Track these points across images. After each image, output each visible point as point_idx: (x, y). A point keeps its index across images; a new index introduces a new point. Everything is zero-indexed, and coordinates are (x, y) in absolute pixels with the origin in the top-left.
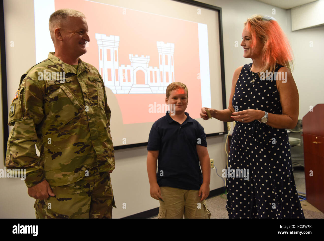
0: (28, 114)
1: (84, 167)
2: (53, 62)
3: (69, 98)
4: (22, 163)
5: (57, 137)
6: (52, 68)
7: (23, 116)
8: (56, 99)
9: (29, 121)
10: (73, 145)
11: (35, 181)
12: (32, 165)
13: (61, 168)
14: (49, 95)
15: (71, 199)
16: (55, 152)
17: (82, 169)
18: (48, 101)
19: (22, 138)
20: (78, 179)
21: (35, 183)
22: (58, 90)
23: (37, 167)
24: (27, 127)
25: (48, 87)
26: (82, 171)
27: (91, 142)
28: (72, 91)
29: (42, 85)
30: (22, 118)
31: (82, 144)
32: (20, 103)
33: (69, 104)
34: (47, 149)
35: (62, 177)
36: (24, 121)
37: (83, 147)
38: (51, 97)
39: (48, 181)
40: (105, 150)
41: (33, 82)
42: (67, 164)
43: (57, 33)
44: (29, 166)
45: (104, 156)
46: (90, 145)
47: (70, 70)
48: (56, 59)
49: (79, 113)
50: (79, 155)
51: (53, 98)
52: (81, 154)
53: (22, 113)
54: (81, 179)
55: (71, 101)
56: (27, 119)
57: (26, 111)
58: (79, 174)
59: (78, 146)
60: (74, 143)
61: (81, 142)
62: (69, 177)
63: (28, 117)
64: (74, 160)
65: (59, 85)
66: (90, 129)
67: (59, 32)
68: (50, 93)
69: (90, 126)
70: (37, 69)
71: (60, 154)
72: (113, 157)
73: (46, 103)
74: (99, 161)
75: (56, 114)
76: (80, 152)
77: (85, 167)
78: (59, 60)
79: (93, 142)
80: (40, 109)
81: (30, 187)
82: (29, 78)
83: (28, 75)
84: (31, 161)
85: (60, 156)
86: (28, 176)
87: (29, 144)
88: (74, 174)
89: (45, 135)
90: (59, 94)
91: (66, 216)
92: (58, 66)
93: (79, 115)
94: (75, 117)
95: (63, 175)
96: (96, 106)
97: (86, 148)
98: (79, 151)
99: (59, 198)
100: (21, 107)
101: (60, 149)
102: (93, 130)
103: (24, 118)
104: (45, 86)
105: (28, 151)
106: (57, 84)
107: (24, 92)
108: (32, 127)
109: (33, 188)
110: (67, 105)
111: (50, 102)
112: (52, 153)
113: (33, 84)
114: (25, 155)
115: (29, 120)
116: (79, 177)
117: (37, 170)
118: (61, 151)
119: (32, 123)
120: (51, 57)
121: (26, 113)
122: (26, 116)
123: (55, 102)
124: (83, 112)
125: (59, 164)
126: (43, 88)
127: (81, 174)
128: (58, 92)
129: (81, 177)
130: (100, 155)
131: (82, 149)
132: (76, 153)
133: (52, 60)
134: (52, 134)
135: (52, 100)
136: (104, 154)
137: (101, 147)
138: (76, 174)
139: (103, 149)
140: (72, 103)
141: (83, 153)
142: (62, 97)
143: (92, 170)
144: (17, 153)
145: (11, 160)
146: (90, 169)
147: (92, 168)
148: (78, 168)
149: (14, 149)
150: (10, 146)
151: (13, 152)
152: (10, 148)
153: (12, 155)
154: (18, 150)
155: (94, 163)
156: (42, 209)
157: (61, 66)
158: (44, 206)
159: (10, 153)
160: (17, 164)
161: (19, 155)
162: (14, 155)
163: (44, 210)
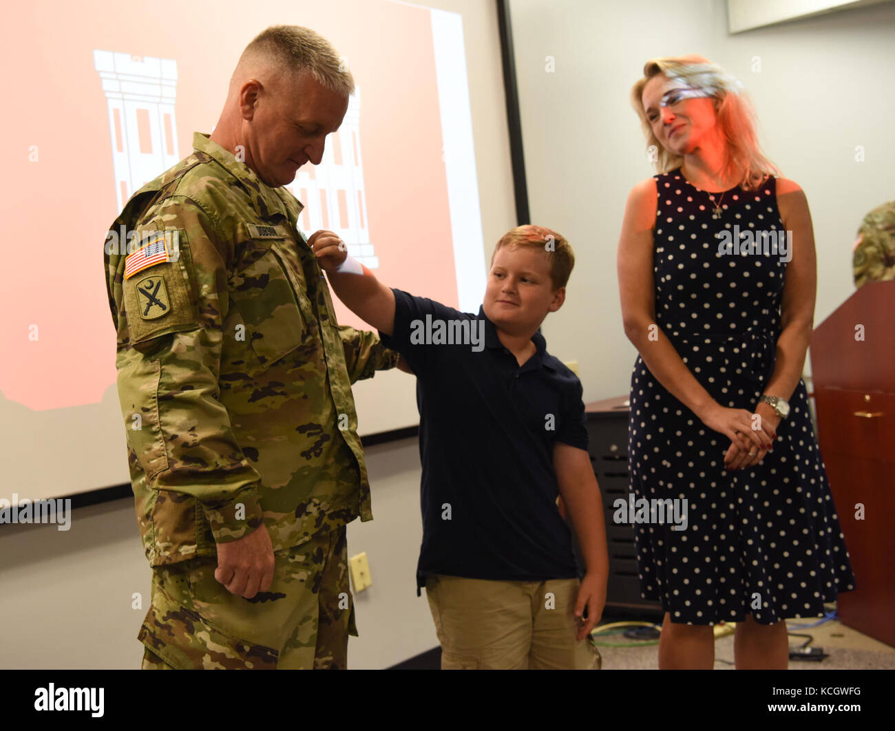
1: (312, 504)
3: (292, 285)
6: (236, 187)
9: (212, 336)
10: (297, 430)
15: (284, 596)
17: (308, 511)
20: (299, 540)
22: (267, 257)
26: (308, 514)
28: (293, 265)
29: (229, 233)
30: (196, 322)
31: (317, 431)
32: (186, 275)
37: (318, 439)
42: (278, 486)
44: (237, 465)
47: (278, 205)
49: (308, 333)
50: (308, 462)
51: (258, 279)
52: (315, 461)
54: (307, 539)
56: (207, 329)
57: (205, 304)
59: (309, 435)
61: (315, 423)
62: (280, 530)
63: (209, 323)
64: (295, 479)
65: (268, 242)
66: (332, 388)
69: (331, 379)
75: (255, 329)
76: (312, 454)
77: (315, 505)
78: (247, 170)
82: (191, 203)
88: (295, 521)
90: (272, 269)
91: (272, 650)
92: (248, 185)
93: (308, 340)
94: (301, 344)
97: (326, 445)
98: (312, 449)
101: (253, 439)
103: (200, 325)
106: (263, 237)
110: (285, 305)
114: (221, 434)
116: (301, 535)
121: (207, 308)
123: (261, 290)
124: (317, 332)
126: (232, 242)
127: (305, 525)
128: (269, 263)
129: (306, 534)
131: (318, 445)
132: (303, 454)
134: (232, 389)
135: (253, 282)
141: (317, 459)
142: (277, 278)
143: (331, 517)
144: (193, 429)
145: (171, 455)
146: (327, 513)
147: (331, 511)
148: (304, 502)
149: (177, 420)
150: (161, 413)
151: (181, 429)
152: (163, 418)
153: (174, 437)
154: (194, 422)
155: (336, 496)
156: (186, 635)
157: (258, 190)
158: (195, 624)
159: (164, 432)
160: (199, 465)
161: (202, 434)
162: (186, 436)
163: (195, 639)
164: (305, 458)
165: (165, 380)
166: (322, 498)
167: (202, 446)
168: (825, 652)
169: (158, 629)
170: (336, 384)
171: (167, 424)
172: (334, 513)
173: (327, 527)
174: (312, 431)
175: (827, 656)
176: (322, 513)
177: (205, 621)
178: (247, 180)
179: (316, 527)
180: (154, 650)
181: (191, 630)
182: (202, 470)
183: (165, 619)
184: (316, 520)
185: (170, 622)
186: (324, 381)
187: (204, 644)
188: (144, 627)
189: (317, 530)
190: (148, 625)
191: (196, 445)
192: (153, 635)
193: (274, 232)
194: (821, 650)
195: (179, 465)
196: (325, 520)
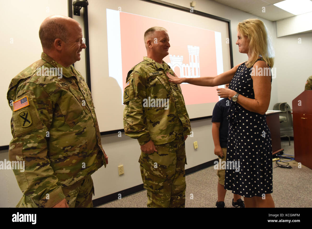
0: (138, 96)
1: (174, 132)
2: (149, 62)
3: (163, 84)
4: (137, 128)
5: (156, 111)
6: (149, 65)
7: (135, 97)
8: (155, 85)
9: (138, 101)
10: (167, 116)
11: (146, 140)
12: (143, 130)
13: (160, 132)
14: (150, 83)
15: (168, 155)
16: (154, 122)
17: (173, 134)
18: (148, 87)
19: (135, 112)
20: (171, 140)
21: (146, 142)
22: (155, 79)
23: (146, 131)
24: (138, 104)
25: (149, 77)
27: (177, 115)
28: (164, 80)
29: (145, 76)
30: (134, 98)
31: (173, 116)
32: (132, 88)
33: (163, 88)
34: (149, 120)
35: (162, 138)
36: (136, 100)
37: (173, 117)
38: (151, 84)
39: (153, 141)
40: (186, 120)
41: (139, 74)
42: (164, 129)
43: (148, 43)
44: (142, 130)
45: (186, 124)
46: (177, 116)
47: (160, 66)
48: (150, 60)
49: (169, 94)
50: (171, 123)
51: (153, 85)
52: (173, 123)
53: (134, 95)
54: (173, 140)
55: (164, 86)
56: (137, 99)
57: (136, 94)
58: (172, 136)
59: (170, 117)
60: (168, 115)
61: (172, 114)
62: (166, 138)
63: (138, 98)
64: (168, 127)
65: (155, 76)
66: (177, 106)
67: (150, 43)
68: (151, 81)
69: (176, 104)
70: (141, 66)
71: (158, 122)
72: (190, 126)
73: (147, 89)
74: (184, 128)
75: (155, 96)
76: (172, 121)
78: (153, 60)
79: (178, 115)
80: (144, 92)
81: (143, 145)
82: (136, 72)
83: (135, 70)
84: (142, 128)
85: (159, 124)
86: (141, 137)
87: (140, 116)
88: (169, 136)
89: (147, 111)
90: (157, 82)
91: (165, 166)
92: (153, 64)
93: (169, 96)
94: (167, 97)
95: (162, 137)
96: (177, 91)
97: (175, 119)
98: (171, 120)
99: (160, 154)
100: (133, 91)
101: (158, 119)
102: (178, 106)
103: (135, 99)
104: (147, 77)
105: (139, 121)
106: (154, 75)
107: (133, 82)
108: (140, 104)
109: (145, 145)
110: (162, 89)
111: (150, 87)
112: (153, 123)
113: (140, 75)
114: (138, 123)
115: (139, 99)
116: (172, 139)
117: (146, 133)
118: (159, 121)
119: (140, 102)
120: (146, 59)
121: (137, 95)
122: (136, 97)
123: (154, 87)
124: (171, 94)
125: (159, 129)
126: (146, 78)
127: (173, 137)
128: (156, 81)
129: (173, 139)
130: (184, 123)
131: (173, 119)
132: (169, 121)
133: (148, 61)
134: (152, 109)
135: (152, 86)
136: (186, 123)
137: (184, 118)
138: (170, 136)
139: (185, 120)
140: (165, 88)
141: (173, 122)
142: (158, 84)
143: (179, 134)
144: (132, 122)
145: (128, 127)
146: (178, 134)
147: (179, 133)
148: (171, 132)
149: (130, 120)
150: (127, 118)
151: (130, 122)
152: (127, 119)
153: (129, 124)
154: (133, 121)
155: (179, 130)
156: (147, 162)
157: (155, 64)
158: (149, 160)
159: (127, 123)
160: (133, 130)
161: (134, 123)
162: (131, 124)
163: (149, 163)
164: (170, 122)
165: (128, 111)
166: (176, 131)
167: (133, 126)
168: (291, 167)
169: (142, 160)
170: (178, 105)
171: (128, 121)
172: (180, 133)
173: (178, 137)
174: (171, 116)
175: (292, 168)
176: (177, 134)
177: (151, 159)
178: (153, 63)
179: (175, 137)
180: (142, 165)
181: (148, 161)
182: (133, 131)
183: (143, 158)
184: (175, 136)
185: (144, 159)
186: (174, 104)
187: (151, 164)
188: (139, 160)
189: (176, 138)
190: (140, 159)
191: (132, 126)
192: (141, 161)
193: (159, 73)
194: (291, 166)
195: (129, 130)
196: (178, 135)
